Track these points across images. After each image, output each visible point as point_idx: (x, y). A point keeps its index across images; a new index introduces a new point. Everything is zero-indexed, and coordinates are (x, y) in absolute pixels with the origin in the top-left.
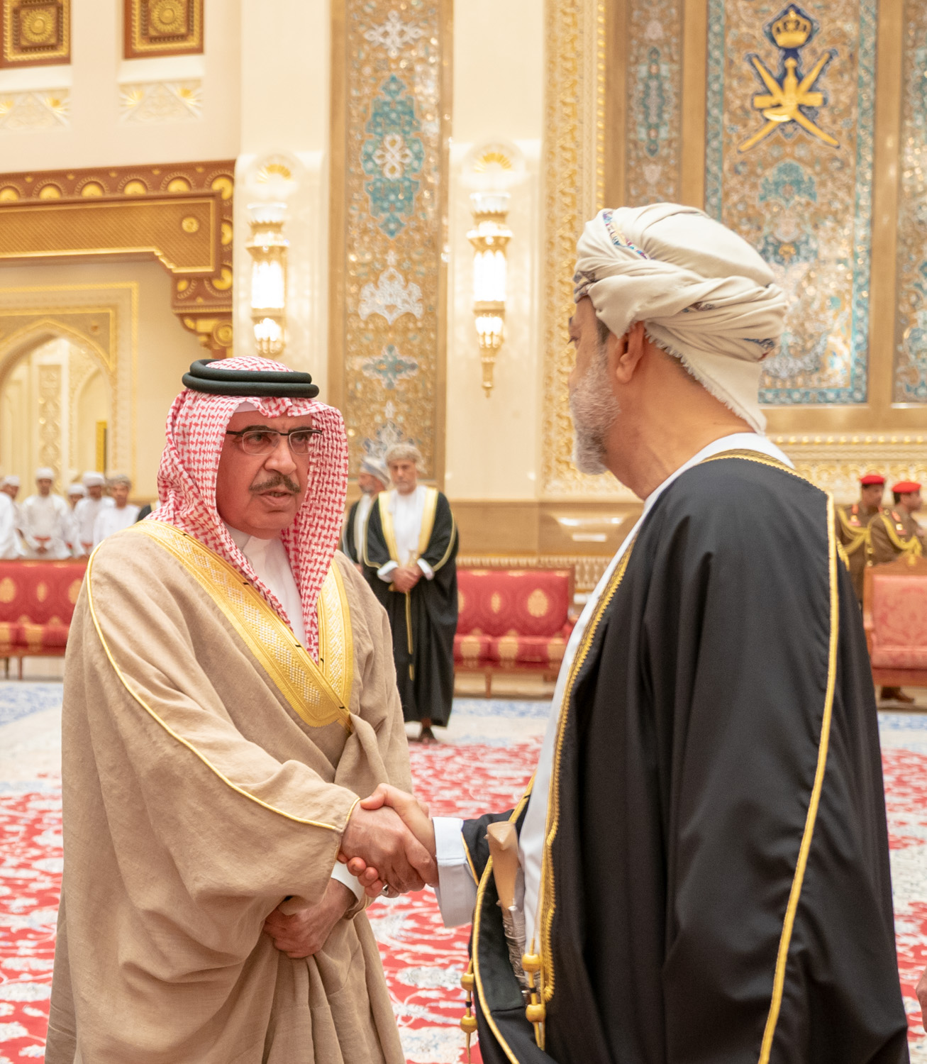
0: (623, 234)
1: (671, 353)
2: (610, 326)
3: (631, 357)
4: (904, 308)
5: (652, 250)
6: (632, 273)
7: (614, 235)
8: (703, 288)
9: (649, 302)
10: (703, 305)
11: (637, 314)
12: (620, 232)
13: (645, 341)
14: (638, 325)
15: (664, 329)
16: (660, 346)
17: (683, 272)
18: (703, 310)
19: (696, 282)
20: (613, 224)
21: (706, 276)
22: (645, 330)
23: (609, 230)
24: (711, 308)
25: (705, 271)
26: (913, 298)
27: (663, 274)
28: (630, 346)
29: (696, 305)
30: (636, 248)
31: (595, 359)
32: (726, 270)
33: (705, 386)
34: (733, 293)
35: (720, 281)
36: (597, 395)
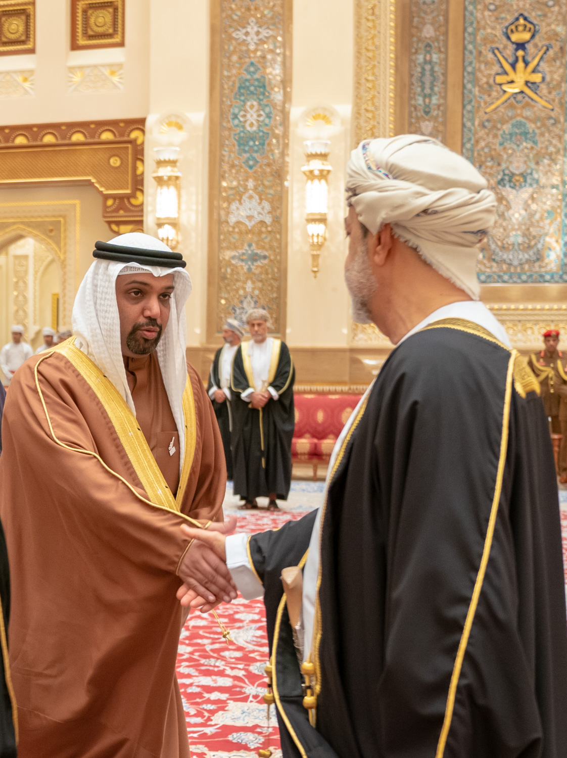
0: (375, 161)
1: (410, 244)
2: (368, 226)
3: (383, 248)
5: (395, 172)
6: (380, 190)
7: (368, 162)
8: (430, 198)
9: (392, 211)
10: (430, 211)
11: (384, 219)
12: (372, 160)
13: (392, 237)
14: (387, 227)
15: (405, 228)
16: (402, 240)
17: (415, 188)
18: (430, 214)
19: (424, 195)
20: (368, 153)
21: (432, 189)
22: (392, 229)
23: (365, 158)
24: (435, 212)
25: (431, 186)
27: (402, 189)
28: (382, 240)
29: (425, 211)
30: (383, 171)
31: (360, 249)
32: (447, 184)
33: (434, 267)
34: (451, 201)
35: (442, 193)
36: (362, 274)
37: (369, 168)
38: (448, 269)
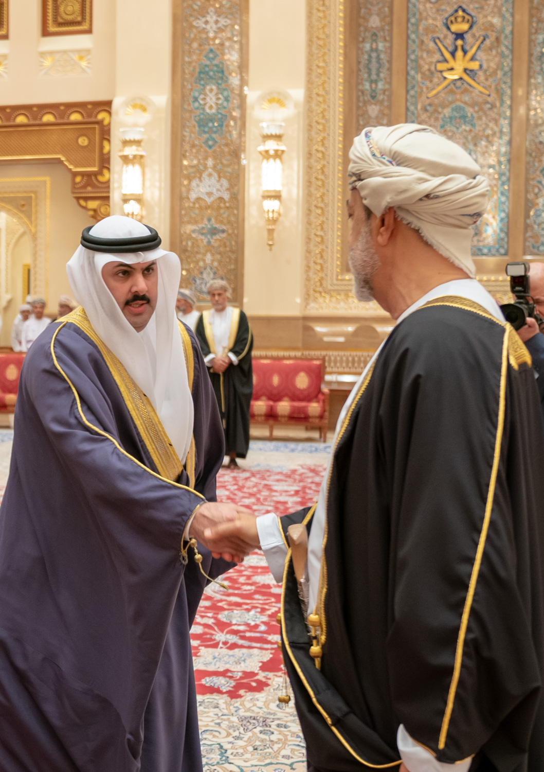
0: (378, 148)
1: (413, 226)
2: (372, 209)
3: (387, 229)
4: (531, 196)
5: (398, 159)
6: (385, 176)
7: (372, 149)
8: (432, 183)
9: (396, 195)
10: (432, 196)
11: (389, 203)
12: (376, 147)
13: (395, 219)
14: (390, 210)
15: (407, 211)
16: (405, 222)
18: (432, 198)
19: (427, 180)
20: (371, 141)
21: (434, 176)
22: (395, 212)
23: (369, 145)
24: (437, 197)
25: (432, 172)
26: (536, 190)
27: (405, 176)
28: (386, 222)
29: (427, 196)
30: (387, 158)
31: (364, 230)
32: (447, 170)
33: (435, 248)
34: (452, 186)
35: (443, 179)
36: (365, 253)
37: (374, 155)
38: (447, 249)
